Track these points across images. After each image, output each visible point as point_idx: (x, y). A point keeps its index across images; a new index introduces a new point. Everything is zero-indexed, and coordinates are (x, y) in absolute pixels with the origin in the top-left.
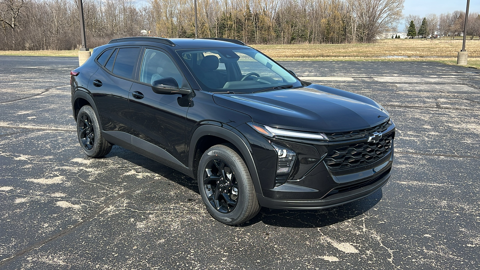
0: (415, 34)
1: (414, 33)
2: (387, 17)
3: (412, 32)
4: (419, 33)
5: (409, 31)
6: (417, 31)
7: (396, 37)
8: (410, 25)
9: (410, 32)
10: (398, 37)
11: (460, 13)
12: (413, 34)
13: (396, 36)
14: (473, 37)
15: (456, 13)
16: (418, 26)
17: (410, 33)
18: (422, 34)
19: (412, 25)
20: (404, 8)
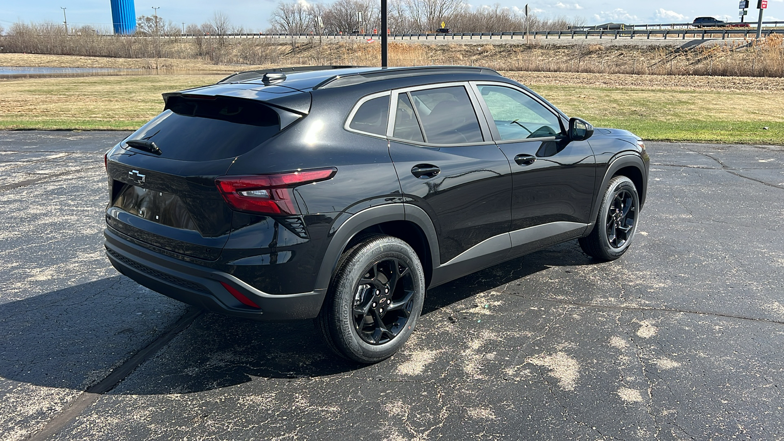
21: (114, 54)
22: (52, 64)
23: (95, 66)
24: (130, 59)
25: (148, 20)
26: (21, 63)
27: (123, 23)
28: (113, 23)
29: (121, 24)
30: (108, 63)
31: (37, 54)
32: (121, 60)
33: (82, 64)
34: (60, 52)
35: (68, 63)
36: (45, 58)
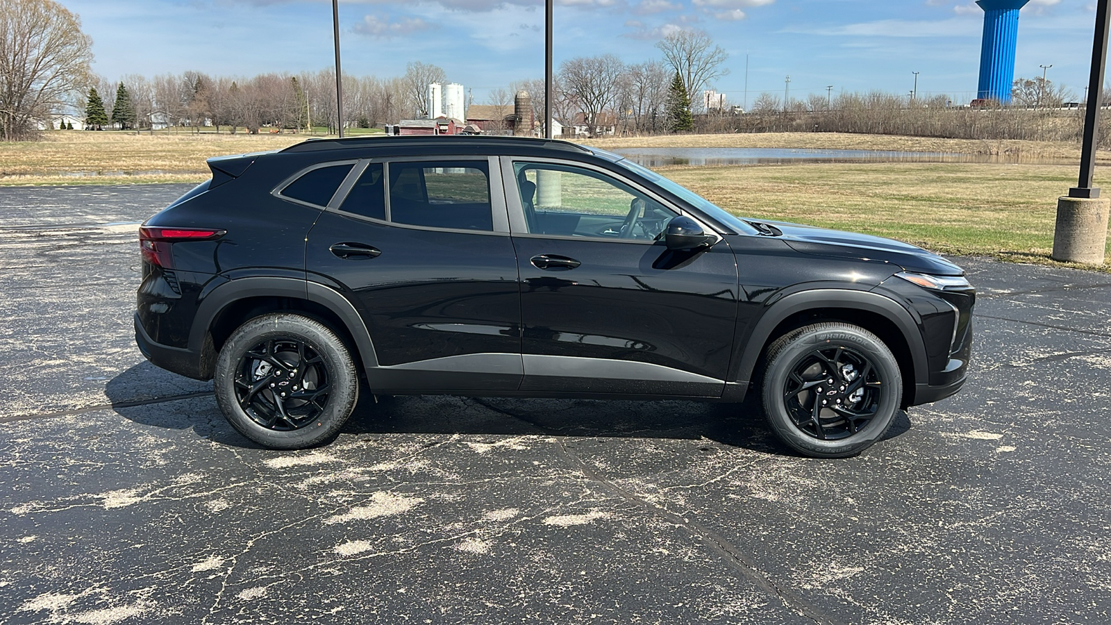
0: (106, 119)
1: (102, 116)
2: (54, 77)
3: (96, 117)
4: (113, 118)
5: (90, 113)
6: (109, 112)
7: (63, 126)
8: (90, 98)
9: (94, 116)
10: (67, 125)
11: (197, 77)
12: (100, 119)
13: (63, 123)
14: (235, 128)
15: (189, 76)
16: (109, 102)
17: (92, 118)
18: (121, 120)
19: (95, 100)
20: (94, 59)
21: (950, 134)
22: (862, 146)
23: (914, 149)
24: (964, 141)
25: (1028, 84)
26: (827, 144)
27: (992, 89)
28: (979, 90)
29: (990, 91)
30: (933, 145)
31: (854, 133)
32: (952, 142)
33: (899, 147)
34: (882, 131)
35: (881, 144)
36: (858, 138)
